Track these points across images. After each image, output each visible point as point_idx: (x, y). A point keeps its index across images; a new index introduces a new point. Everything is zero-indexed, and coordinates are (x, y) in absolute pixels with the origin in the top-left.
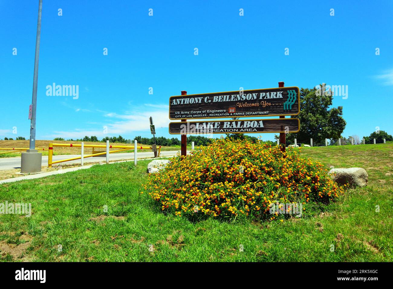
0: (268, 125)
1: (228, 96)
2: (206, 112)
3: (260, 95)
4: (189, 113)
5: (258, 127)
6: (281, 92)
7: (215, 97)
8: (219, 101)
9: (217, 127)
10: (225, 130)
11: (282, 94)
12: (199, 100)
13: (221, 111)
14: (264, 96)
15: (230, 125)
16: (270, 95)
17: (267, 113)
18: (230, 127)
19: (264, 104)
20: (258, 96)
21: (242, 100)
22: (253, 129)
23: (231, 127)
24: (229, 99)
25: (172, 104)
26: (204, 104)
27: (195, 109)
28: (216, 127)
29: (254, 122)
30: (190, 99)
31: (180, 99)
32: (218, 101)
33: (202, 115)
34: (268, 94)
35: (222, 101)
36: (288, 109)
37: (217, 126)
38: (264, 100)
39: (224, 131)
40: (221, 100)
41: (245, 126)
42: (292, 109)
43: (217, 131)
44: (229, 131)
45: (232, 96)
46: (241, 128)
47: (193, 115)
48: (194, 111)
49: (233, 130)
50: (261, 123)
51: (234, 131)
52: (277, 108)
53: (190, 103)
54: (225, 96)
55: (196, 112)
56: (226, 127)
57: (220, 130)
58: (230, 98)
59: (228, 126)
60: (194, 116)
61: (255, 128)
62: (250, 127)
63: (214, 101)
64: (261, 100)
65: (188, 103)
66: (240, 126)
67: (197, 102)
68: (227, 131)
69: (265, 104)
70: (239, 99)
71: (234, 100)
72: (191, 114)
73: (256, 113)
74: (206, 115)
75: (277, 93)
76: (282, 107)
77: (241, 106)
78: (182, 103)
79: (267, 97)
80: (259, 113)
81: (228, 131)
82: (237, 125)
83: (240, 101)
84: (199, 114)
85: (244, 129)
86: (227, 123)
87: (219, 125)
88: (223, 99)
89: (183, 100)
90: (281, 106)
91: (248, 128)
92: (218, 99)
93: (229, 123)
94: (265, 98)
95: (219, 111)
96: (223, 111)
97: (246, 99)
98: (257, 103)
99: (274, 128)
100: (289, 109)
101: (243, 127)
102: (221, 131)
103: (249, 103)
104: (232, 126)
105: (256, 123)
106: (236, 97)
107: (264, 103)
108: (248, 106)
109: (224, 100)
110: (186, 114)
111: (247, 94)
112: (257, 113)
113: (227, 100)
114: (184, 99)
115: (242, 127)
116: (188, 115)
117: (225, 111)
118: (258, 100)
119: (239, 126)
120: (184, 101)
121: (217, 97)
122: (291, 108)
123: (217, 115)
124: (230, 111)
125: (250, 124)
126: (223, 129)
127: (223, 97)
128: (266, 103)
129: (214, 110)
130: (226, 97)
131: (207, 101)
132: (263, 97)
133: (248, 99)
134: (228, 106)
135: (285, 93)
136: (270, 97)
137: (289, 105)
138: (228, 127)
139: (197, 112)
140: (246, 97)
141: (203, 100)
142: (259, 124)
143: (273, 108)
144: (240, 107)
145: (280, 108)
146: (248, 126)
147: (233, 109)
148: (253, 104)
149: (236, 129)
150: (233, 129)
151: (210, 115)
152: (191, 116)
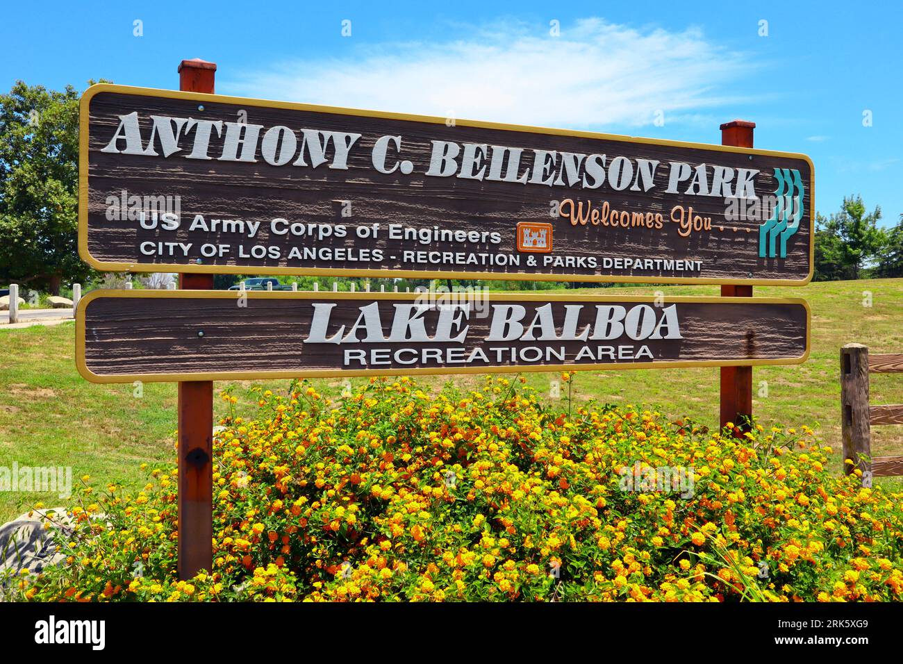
0: (701, 327)
1: (516, 152)
2: (383, 233)
3: (668, 171)
4: (253, 229)
5: (657, 335)
6: (754, 172)
7: (438, 145)
8: (466, 173)
9: (454, 332)
10: (499, 350)
11: (756, 178)
12: (330, 150)
13: (473, 236)
14: (685, 177)
15: (525, 322)
16: (710, 179)
17: (696, 265)
18: (525, 331)
19: (686, 221)
20: (661, 179)
21: (585, 184)
22: (638, 344)
23: (529, 336)
24: (521, 172)
25: (111, 148)
26: (367, 181)
27: (305, 209)
28: (443, 334)
29: (643, 309)
30: (262, 132)
31: (180, 121)
32: (458, 171)
33: (356, 254)
34: (701, 169)
35: (480, 176)
36: (773, 254)
37: (454, 325)
38: (687, 201)
39: (492, 356)
40: (475, 172)
41: (599, 334)
42: (788, 258)
43: (449, 355)
44: (518, 357)
45: (540, 155)
46: (580, 344)
47: (285, 249)
48: (294, 218)
49: (540, 354)
50: (671, 313)
51: (548, 358)
52: (733, 243)
53: (270, 159)
54: (499, 150)
55: (312, 226)
56: (505, 334)
57: (469, 350)
58: (526, 163)
59: (516, 332)
60: (295, 252)
61: (646, 341)
62: (624, 339)
63: (434, 170)
64: (672, 199)
65: (248, 156)
66: (578, 332)
67: (318, 158)
68: (507, 355)
69: (690, 223)
70: (573, 178)
71: (549, 182)
72: (273, 240)
73: (648, 263)
74: (378, 254)
75: (736, 173)
76: (752, 244)
77: (583, 222)
78: (200, 150)
79: (697, 188)
80: (662, 264)
81: (514, 359)
82: (559, 321)
83: (576, 191)
84: (334, 241)
85: (594, 344)
86: (510, 311)
87: (464, 322)
88: (486, 163)
89: (204, 128)
90: (750, 240)
91: (614, 343)
92: (459, 160)
93: (520, 312)
94: (690, 191)
95: (460, 235)
96: (488, 238)
97: (606, 181)
98: (654, 212)
99: (725, 342)
100: (779, 257)
101: (591, 332)
102: (472, 356)
103: (620, 210)
104: (537, 332)
105: (650, 313)
106: (557, 167)
107: (687, 214)
108: (615, 220)
109: (495, 175)
110: (234, 238)
111: (611, 155)
112: (655, 264)
113: (511, 176)
114: (219, 124)
115: (583, 336)
116: (249, 243)
117: (496, 237)
118: (657, 197)
119: (569, 333)
120: (216, 142)
121: (454, 148)
122: (783, 254)
123: (447, 256)
124: (527, 245)
125: (623, 321)
126: (486, 346)
127: (490, 151)
128: (694, 215)
129: (429, 224)
130: (507, 153)
131: (388, 165)
132: (683, 186)
133: (613, 183)
134: (516, 211)
135: (766, 178)
136: (710, 190)
137: (778, 238)
138: (511, 336)
139: (316, 230)
140: (606, 170)
141: (360, 153)
142: (665, 322)
143: (719, 242)
144: (574, 222)
145: (745, 244)
146: (616, 333)
147: (543, 232)
148: (638, 217)
149: (556, 345)
150: (543, 345)
151: (408, 255)
152: (274, 250)
